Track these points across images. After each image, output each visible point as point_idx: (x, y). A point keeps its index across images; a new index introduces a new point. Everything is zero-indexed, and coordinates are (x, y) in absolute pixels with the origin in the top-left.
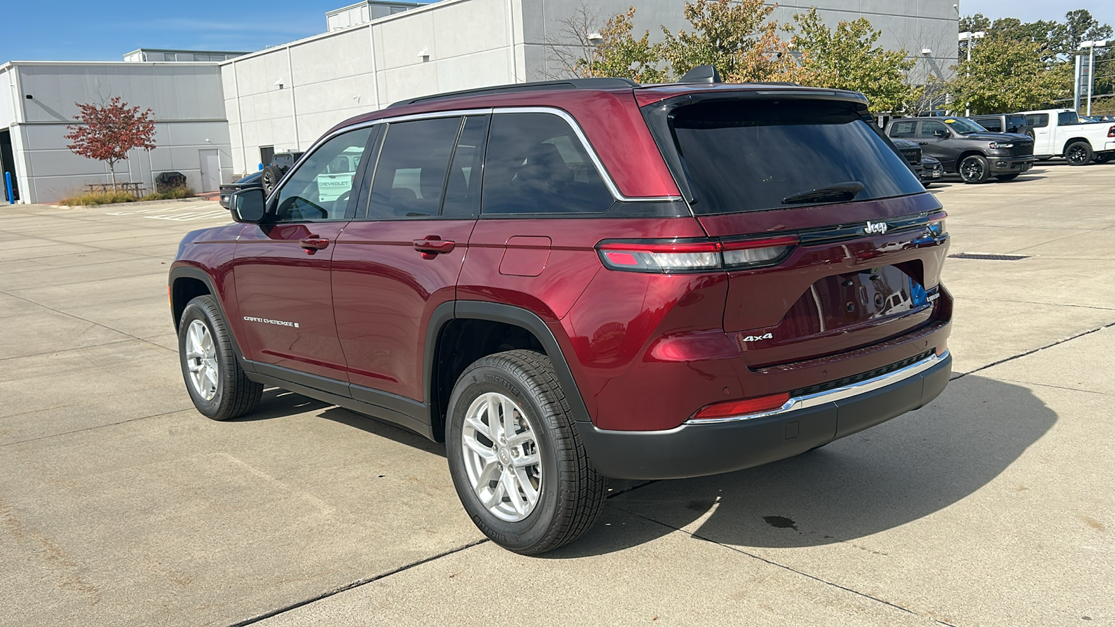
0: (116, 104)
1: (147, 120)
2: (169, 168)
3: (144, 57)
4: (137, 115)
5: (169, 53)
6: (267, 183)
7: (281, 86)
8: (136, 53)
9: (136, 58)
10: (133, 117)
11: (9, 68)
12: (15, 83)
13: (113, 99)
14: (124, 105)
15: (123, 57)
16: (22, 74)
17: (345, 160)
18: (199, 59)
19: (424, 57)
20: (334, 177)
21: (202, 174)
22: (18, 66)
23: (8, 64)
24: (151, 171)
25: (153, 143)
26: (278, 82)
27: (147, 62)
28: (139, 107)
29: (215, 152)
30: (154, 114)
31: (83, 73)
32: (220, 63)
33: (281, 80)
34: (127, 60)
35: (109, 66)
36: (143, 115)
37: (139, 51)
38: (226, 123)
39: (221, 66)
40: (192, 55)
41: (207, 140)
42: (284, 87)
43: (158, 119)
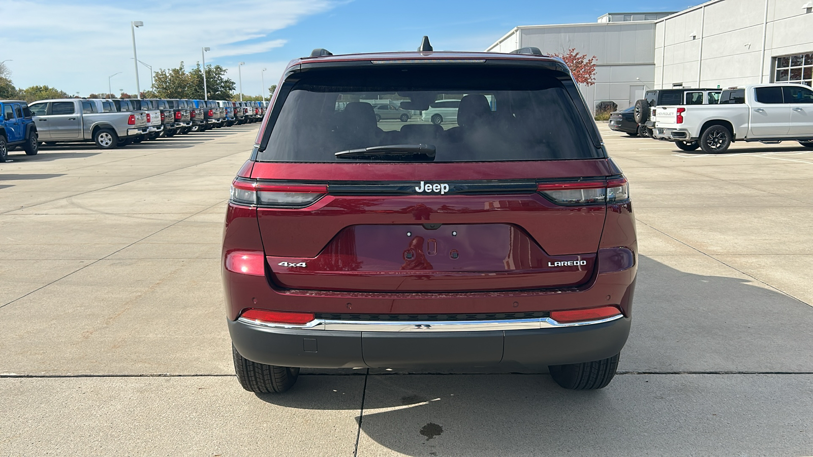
0: (571, 53)
1: (592, 64)
2: (606, 99)
3: (609, 18)
4: (585, 61)
5: (627, 15)
6: (637, 112)
7: (694, 37)
8: (605, 16)
9: (604, 20)
10: (582, 62)
11: (516, 31)
12: (518, 41)
13: (570, 50)
14: (577, 54)
15: (597, 20)
16: (523, 35)
17: (701, 94)
18: (649, 18)
19: (808, 9)
20: (665, 108)
21: (630, 103)
22: (522, 29)
23: (516, 28)
24: (594, 101)
25: (593, 80)
26: (692, 34)
27: (611, 22)
28: (586, 55)
29: (642, 87)
30: (597, 60)
31: (560, 32)
32: (656, 21)
33: (695, 32)
34: (599, 21)
35: (577, 27)
36: (589, 60)
37: (606, 15)
38: (653, 66)
39: (656, 23)
40: (644, 16)
41: (638, 78)
42: (696, 38)
43: (599, 63)
